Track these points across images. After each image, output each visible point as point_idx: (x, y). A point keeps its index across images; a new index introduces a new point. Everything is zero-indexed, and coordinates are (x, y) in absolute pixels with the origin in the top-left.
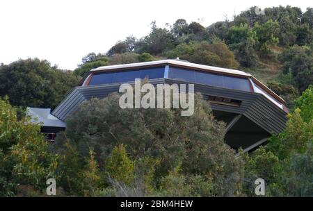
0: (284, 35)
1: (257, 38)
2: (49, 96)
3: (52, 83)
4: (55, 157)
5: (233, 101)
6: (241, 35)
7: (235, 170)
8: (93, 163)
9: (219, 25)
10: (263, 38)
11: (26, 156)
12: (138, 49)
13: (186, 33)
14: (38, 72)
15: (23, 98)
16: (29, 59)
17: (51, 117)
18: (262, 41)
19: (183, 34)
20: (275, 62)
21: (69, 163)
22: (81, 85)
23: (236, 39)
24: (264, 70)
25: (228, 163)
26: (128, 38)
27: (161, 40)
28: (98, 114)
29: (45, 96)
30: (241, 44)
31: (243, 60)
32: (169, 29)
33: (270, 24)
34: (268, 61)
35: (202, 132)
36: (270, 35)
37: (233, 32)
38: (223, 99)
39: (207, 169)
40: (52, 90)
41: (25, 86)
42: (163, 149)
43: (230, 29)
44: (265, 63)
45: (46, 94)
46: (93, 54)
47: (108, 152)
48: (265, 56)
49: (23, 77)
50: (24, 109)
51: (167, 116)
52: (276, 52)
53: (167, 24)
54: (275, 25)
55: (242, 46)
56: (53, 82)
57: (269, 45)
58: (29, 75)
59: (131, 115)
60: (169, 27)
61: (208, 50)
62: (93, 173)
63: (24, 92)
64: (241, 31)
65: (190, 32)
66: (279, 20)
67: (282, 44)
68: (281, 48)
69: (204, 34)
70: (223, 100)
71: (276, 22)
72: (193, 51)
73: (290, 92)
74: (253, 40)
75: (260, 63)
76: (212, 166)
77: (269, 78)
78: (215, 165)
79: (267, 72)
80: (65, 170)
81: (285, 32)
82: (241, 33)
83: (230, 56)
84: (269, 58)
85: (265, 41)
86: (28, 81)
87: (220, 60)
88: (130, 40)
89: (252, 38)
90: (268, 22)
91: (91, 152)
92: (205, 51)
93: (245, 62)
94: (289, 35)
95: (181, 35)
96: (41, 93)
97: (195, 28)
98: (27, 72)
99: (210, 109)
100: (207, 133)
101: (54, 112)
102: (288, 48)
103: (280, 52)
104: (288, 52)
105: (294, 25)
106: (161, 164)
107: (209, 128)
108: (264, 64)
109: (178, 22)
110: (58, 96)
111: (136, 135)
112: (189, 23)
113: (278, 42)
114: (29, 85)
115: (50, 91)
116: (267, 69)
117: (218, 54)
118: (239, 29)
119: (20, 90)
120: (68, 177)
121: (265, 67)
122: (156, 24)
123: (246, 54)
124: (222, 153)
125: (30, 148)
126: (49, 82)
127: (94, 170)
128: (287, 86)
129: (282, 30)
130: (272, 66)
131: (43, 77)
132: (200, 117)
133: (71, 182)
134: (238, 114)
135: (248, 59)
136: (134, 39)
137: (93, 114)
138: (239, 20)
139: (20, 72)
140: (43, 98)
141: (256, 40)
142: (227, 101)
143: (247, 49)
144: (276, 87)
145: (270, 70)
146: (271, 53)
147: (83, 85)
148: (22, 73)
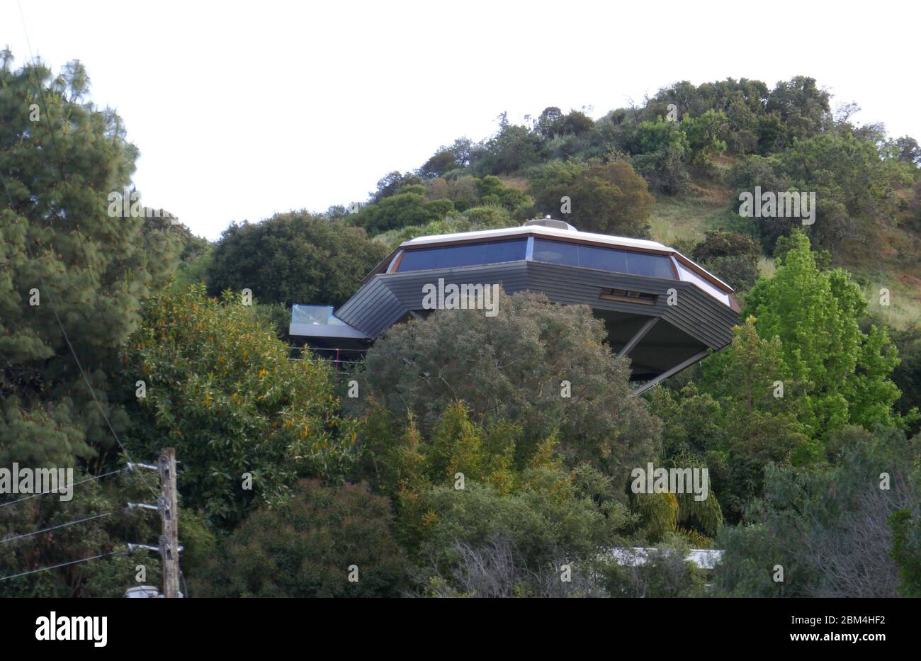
0: (735, 135)
1: (688, 143)
2: (328, 278)
3: (332, 256)
4: (352, 425)
5: (643, 296)
6: (660, 138)
7: (647, 435)
8: (413, 433)
9: (618, 117)
10: (698, 143)
11: (306, 428)
12: (477, 163)
13: (561, 133)
14: (309, 237)
15: (284, 283)
16: (293, 214)
17: (333, 321)
18: (696, 146)
19: (556, 136)
20: (721, 184)
21: (373, 430)
22: (385, 272)
23: (651, 144)
24: (701, 199)
25: (635, 426)
26: (458, 142)
27: (518, 148)
28: (420, 348)
29: (321, 279)
30: (659, 154)
31: (664, 183)
32: (530, 125)
33: (710, 117)
34: (708, 184)
35: (592, 377)
36: (711, 138)
37: (646, 131)
38: (627, 292)
39: (601, 435)
40: (334, 267)
41: (288, 263)
42: (528, 406)
43: (640, 126)
44: (704, 186)
45: (324, 275)
46: (397, 174)
47: (438, 411)
48: (703, 174)
49: (283, 246)
50: (289, 306)
51: (533, 351)
52: (722, 166)
53: (527, 117)
54: (720, 118)
55: (660, 159)
56: (334, 254)
57: (710, 154)
58: (294, 244)
59: (475, 350)
60: (531, 122)
61: (600, 176)
62: (414, 449)
63: (286, 272)
64: (658, 130)
65: (569, 132)
66: (726, 109)
67: (732, 151)
68: (731, 158)
69: (594, 137)
70: (626, 294)
71: (722, 114)
72: (574, 177)
73: (745, 248)
74: (679, 146)
75: (694, 186)
76: (608, 432)
77: (709, 215)
78: (613, 430)
79: (705, 203)
80: (369, 442)
81: (737, 130)
82: (660, 134)
83: (640, 186)
84: (710, 178)
85: (701, 146)
86: (291, 254)
87: (622, 194)
88: (462, 145)
89: (678, 144)
90: (707, 113)
91: (410, 415)
92: (596, 179)
93: (665, 187)
94: (743, 135)
95: (552, 137)
96: (314, 273)
97: (577, 123)
98: (290, 238)
99: (605, 334)
100: (601, 379)
101: (340, 313)
102: (742, 158)
103: (728, 167)
104: (742, 168)
105: (754, 115)
106: (525, 430)
107: (603, 368)
108: (700, 189)
109: (546, 112)
110: (344, 277)
111: (483, 383)
112: (565, 112)
113: (725, 148)
114: (294, 260)
115: (330, 270)
116: (705, 198)
117: (618, 182)
118: (656, 127)
119: (279, 269)
120: (373, 454)
121: (702, 194)
122: (507, 118)
123: (668, 171)
124: (625, 409)
125: (312, 412)
126: (327, 253)
127: (417, 445)
128: (739, 237)
129: (731, 128)
130: (715, 193)
131: (317, 245)
132: (587, 350)
133: (379, 463)
134: (652, 318)
135: (672, 181)
136: (467, 143)
137: (412, 347)
138: (656, 108)
139: (278, 237)
140: (318, 283)
141: (685, 146)
142: (633, 294)
143: (670, 165)
144: (721, 240)
145: (711, 199)
146: (714, 168)
147: (389, 271)
148: (281, 240)
